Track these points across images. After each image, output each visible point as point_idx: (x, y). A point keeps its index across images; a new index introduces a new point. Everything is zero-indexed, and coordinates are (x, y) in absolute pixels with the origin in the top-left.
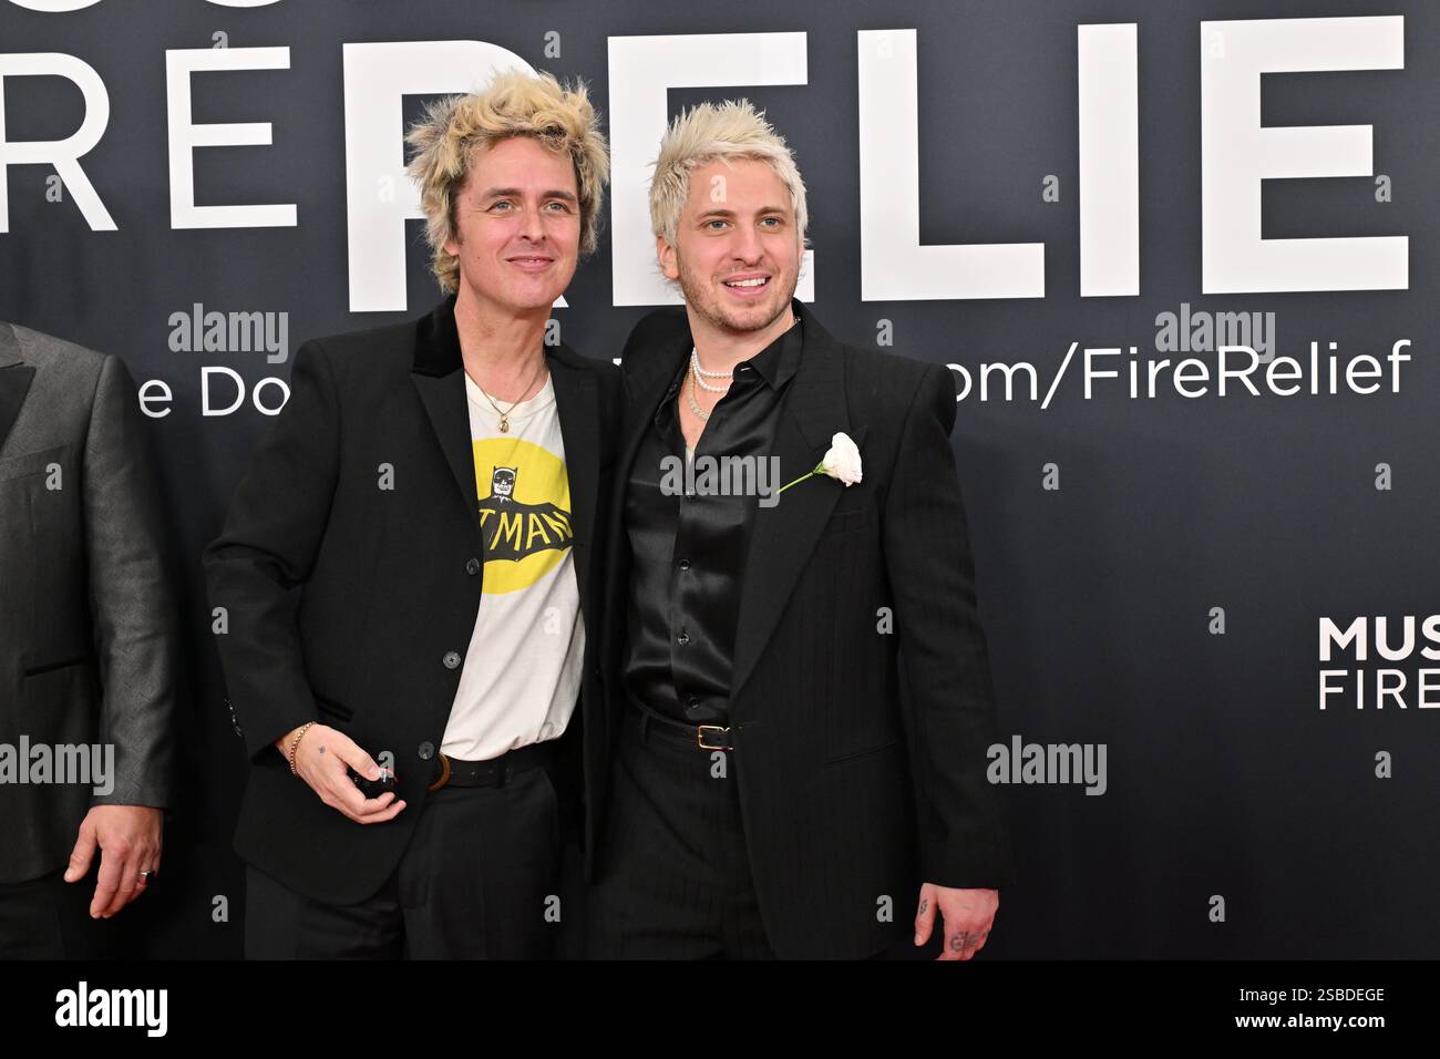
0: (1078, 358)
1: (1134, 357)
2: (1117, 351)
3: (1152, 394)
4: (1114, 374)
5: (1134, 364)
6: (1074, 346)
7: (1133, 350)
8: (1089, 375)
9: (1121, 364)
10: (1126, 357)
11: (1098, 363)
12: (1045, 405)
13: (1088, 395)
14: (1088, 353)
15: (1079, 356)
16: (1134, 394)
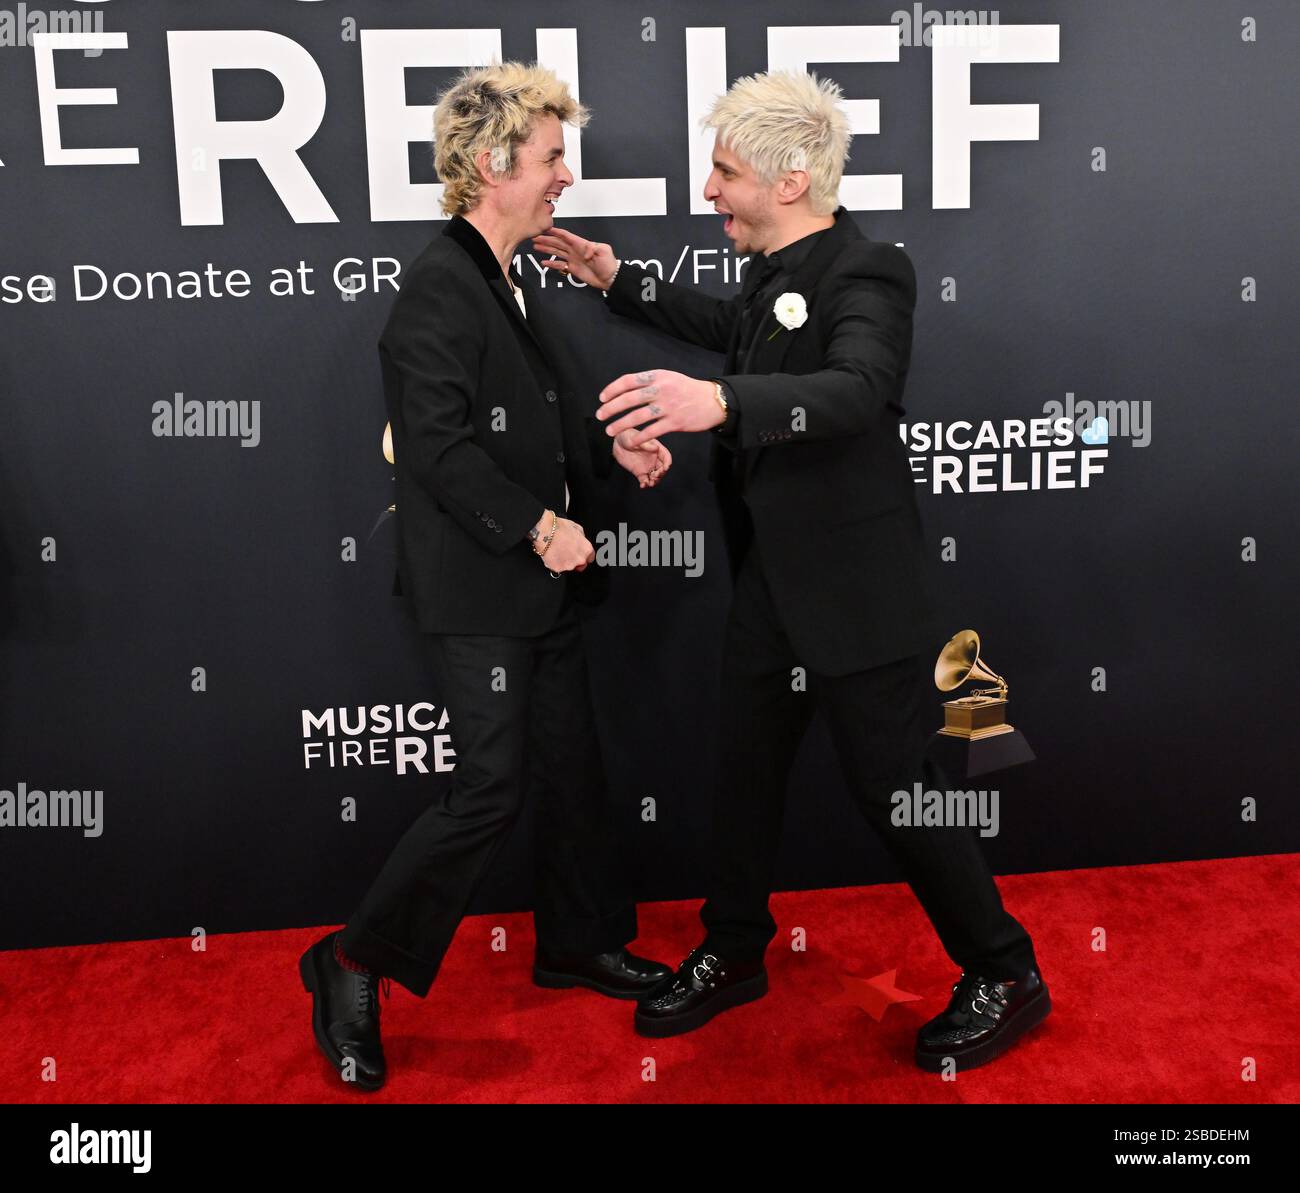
1: (726, 255)
2: (715, 251)
4: (713, 267)
5: (726, 260)
6: (687, 248)
7: (726, 251)
8: (697, 267)
9: (717, 260)
10: (721, 256)
11: (703, 260)
13: (696, 281)
14: (696, 253)
15: (690, 255)
16: (726, 280)
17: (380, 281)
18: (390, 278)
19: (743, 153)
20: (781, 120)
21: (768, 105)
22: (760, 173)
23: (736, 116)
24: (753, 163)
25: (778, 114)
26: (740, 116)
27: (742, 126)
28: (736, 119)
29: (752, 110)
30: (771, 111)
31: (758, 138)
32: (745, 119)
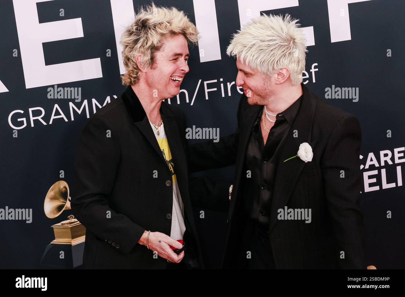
0: (202, 85)
2: (216, 81)
3: (230, 95)
4: (216, 89)
5: (222, 85)
6: (200, 81)
7: (221, 80)
8: (207, 91)
9: (217, 85)
10: (219, 83)
11: (209, 86)
12: (192, 104)
13: (207, 98)
14: (205, 83)
15: (202, 84)
16: (223, 96)
17: (34, 120)
18: (39, 118)
19: (253, 65)
20: (269, 46)
21: (261, 38)
23: (246, 46)
25: (267, 43)
26: (248, 46)
27: (250, 52)
28: (247, 47)
29: (254, 42)
30: (264, 41)
31: (259, 56)
32: (251, 48)
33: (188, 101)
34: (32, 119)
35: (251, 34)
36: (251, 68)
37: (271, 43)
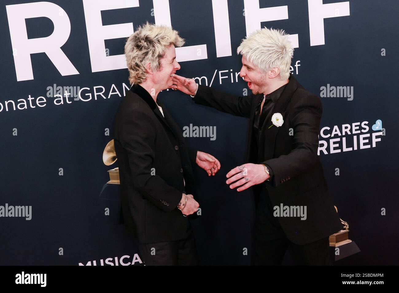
0: (217, 74)
1: (232, 72)
2: (227, 71)
3: (237, 81)
4: (227, 77)
5: (232, 74)
6: (216, 71)
7: (231, 70)
8: (221, 78)
9: (228, 74)
10: (230, 72)
11: (223, 75)
13: (221, 83)
14: (220, 72)
16: (232, 82)
18: (101, 94)
20: (268, 50)
21: (264, 44)
22: (262, 69)
23: (252, 49)
24: (259, 66)
25: (267, 48)
26: (253, 49)
27: (254, 53)
28: (252, 50)
29: (258, 47)
30: (265, 47)
31: (261, 57)
32: (255, 50)
33: (207, 85)
34: (96, 94)
35: (256, 40)
36: (253, 64)
37: (270, 49)
